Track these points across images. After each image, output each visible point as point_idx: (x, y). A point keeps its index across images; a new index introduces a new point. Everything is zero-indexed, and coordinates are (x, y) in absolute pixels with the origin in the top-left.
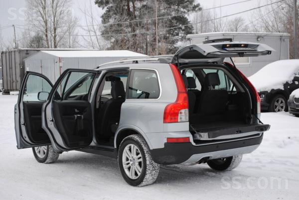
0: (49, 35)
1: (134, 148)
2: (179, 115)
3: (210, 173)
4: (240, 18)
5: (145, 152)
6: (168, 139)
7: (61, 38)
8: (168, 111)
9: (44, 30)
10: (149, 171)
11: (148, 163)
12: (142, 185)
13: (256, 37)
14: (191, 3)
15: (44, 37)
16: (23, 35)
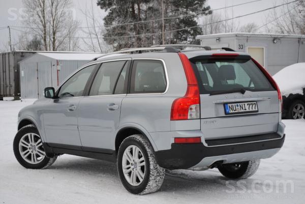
0: (48, 40)
1: (136, 149)
2: (189, 111)
3: (222, 181)
4: (253, 24)
5: (149, 155)
6: (176, 138)
7: (61, 43)
8: (176, 107)
9: (42, 33)
10: (153, 178)
11: (152, 167)
12: (145, 193)
13: (272, 39)
14: (201, 6)
15: (42, 41)
16: (20, 39)
